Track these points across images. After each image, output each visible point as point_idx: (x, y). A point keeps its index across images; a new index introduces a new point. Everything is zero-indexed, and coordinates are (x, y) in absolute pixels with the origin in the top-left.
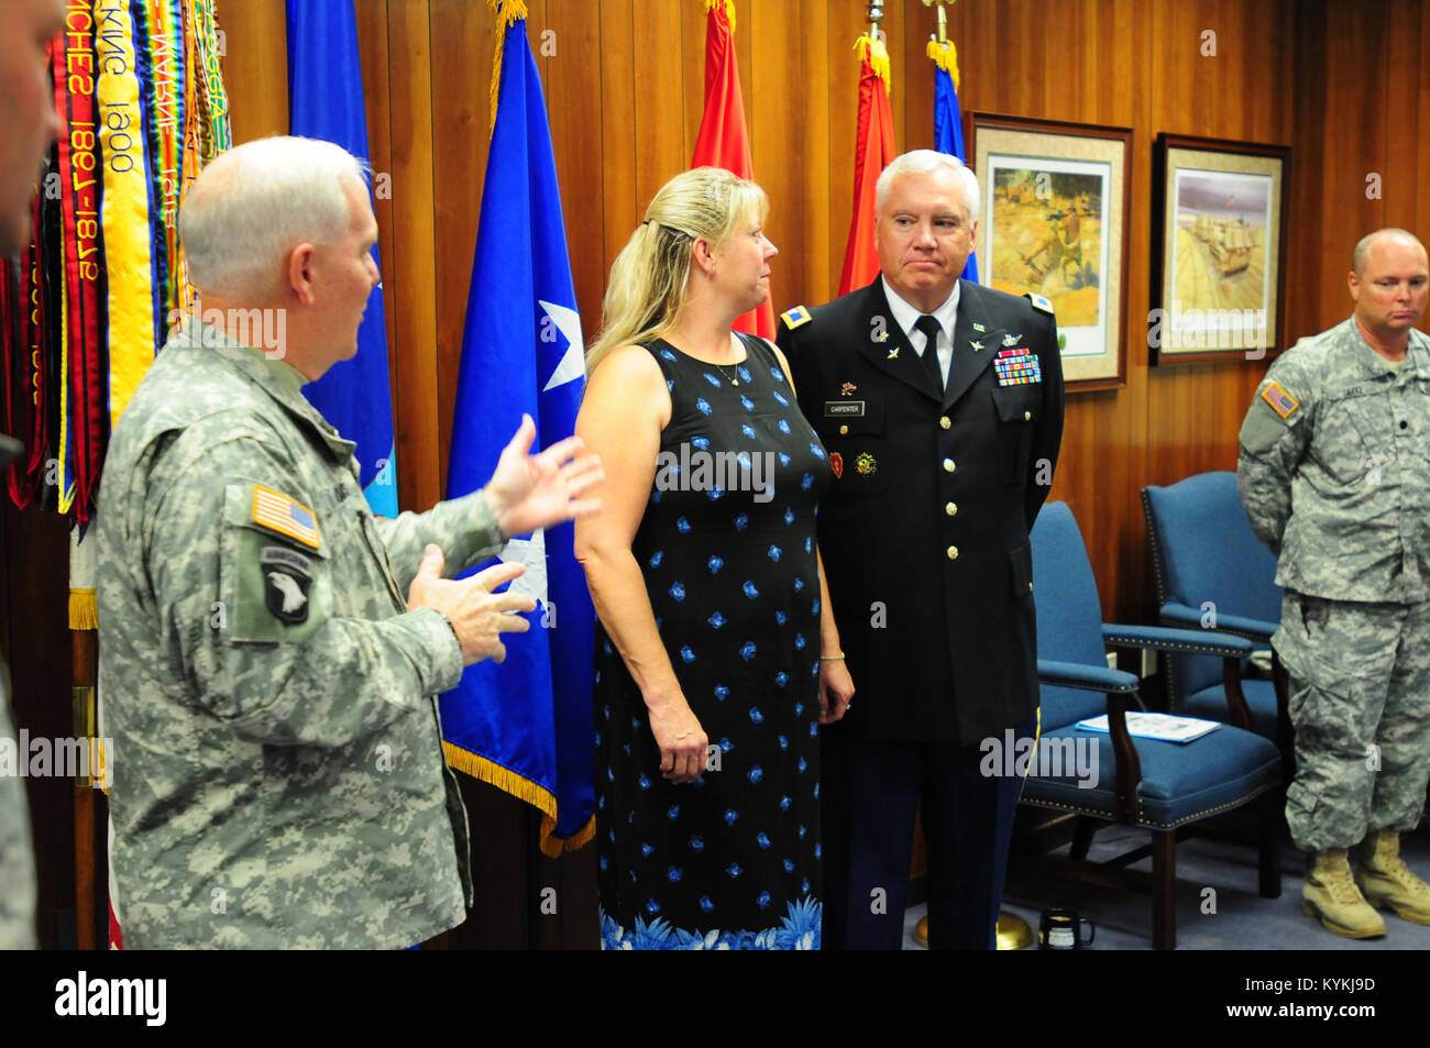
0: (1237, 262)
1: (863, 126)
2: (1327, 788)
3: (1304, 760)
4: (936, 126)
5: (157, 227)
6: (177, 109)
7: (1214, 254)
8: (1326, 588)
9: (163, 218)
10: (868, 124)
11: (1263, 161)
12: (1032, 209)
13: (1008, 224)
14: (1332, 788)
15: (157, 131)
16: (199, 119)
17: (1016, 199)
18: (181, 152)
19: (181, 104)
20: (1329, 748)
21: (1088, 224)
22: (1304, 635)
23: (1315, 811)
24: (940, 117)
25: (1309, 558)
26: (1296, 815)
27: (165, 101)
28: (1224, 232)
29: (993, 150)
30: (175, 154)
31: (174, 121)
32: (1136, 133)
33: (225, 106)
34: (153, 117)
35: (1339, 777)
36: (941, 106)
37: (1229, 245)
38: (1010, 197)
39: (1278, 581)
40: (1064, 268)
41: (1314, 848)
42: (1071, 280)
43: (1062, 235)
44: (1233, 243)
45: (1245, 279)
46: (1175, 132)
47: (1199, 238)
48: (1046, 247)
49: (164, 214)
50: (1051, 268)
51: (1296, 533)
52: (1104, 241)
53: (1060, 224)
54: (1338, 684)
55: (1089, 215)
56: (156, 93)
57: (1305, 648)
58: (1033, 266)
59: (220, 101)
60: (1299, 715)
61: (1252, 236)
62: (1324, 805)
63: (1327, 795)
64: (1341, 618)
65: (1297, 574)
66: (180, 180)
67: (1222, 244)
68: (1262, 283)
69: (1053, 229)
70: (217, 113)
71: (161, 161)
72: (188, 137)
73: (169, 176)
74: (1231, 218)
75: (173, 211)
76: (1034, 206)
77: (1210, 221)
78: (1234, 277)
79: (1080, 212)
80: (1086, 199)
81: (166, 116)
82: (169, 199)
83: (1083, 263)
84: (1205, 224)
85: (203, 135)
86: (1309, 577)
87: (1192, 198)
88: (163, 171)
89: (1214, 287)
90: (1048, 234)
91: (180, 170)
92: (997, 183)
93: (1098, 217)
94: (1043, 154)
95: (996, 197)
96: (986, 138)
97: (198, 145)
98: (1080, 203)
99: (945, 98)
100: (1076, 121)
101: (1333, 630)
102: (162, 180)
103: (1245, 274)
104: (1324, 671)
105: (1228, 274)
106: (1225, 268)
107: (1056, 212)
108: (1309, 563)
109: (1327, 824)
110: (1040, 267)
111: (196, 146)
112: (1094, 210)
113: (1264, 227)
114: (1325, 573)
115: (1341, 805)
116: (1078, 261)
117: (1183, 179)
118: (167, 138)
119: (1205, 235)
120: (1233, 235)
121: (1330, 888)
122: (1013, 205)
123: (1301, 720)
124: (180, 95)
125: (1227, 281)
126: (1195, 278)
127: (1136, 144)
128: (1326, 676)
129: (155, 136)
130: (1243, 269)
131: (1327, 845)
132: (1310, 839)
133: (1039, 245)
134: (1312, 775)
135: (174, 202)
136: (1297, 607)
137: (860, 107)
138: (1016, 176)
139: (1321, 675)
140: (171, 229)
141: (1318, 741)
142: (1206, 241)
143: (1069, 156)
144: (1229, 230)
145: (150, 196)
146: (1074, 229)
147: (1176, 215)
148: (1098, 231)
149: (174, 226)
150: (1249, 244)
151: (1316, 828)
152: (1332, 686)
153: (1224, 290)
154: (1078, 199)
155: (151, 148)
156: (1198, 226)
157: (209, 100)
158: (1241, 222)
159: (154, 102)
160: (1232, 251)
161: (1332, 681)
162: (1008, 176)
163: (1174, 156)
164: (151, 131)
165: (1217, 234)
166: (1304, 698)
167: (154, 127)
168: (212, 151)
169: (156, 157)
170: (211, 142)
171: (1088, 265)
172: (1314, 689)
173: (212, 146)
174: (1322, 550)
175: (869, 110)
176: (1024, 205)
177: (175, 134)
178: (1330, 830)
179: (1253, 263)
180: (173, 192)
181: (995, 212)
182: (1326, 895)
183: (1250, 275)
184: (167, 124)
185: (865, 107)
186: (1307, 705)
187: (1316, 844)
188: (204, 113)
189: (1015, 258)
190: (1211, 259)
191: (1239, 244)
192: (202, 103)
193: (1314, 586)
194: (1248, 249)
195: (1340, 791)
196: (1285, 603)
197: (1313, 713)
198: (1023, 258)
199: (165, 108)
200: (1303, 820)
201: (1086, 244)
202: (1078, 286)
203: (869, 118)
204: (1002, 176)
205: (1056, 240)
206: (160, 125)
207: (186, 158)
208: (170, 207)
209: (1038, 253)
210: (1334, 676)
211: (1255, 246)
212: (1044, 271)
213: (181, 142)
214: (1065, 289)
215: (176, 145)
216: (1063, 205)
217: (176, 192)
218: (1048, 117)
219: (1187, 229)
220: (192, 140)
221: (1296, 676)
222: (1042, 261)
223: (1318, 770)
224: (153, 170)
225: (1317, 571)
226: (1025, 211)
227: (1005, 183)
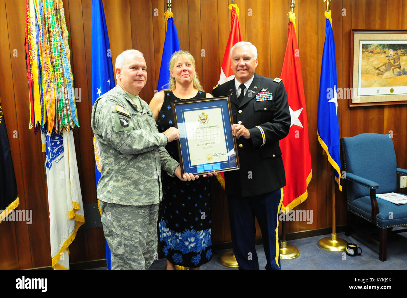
12: (378, 54)
13: (369, 59)
17: (372, 52)
29: (362, 39)
38: (369, 51)
40: (393, 70)
42: (396, 73)
43: (392, 61)
48: (385, 65)
50: (387, 70)
53: (391, 58)
55: (404, 55)
58: (379, 70)
69: (388, 60)
76: (379, 54)
79: (400, 54)
80: (403, 51)
83: (402, 68)
90: (385, 61)
92: (363, 48)
94: (383, 39)
95: (363, 52)
96: (357, 37)
98: (400, 52)
107: (389, 55)
110: (382, 70)
116: (399, 68)
122: (370, 54)
133: (381, 64)
138: (372, 46)
162: (368, 46)
171: (404, 69)
176: (375, 53)
181: (362, 56)
189: (371, 68)
198: (375, 68)
201: (403, 63)
202: (398, 75)
204: (365, 46)
205: (389, 63)
209: (381, 66)
214: (394, 76)
216: (392, 53)
218: (388, 29)
222: (382, 68)
226: (376, 55)
227: (367, 48)
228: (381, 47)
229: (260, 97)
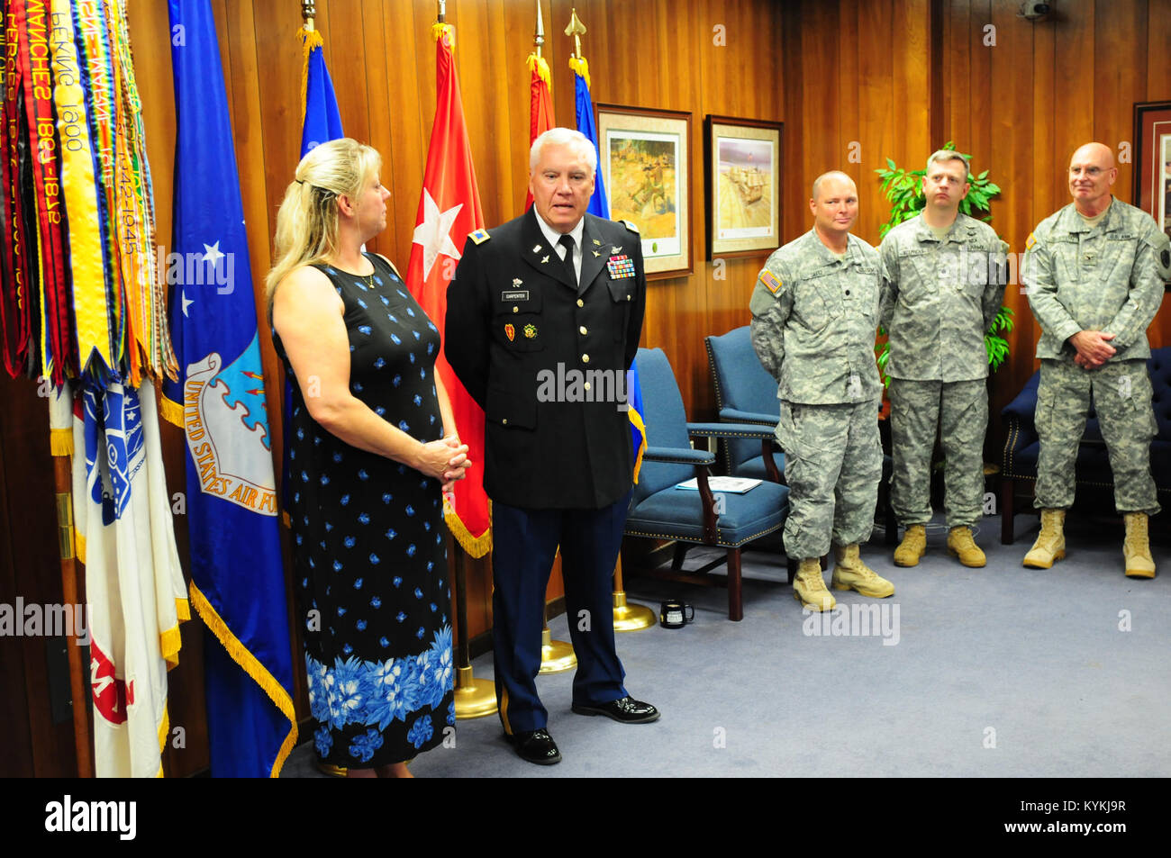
0: (755, 195)
1: (535, 112)
2: (805, 521)
3: (793, 505)
4: (577, 112)
5: (100, 187)
6: (110, 108)
7: (742, 190)
8: (807, 397)
9: (103, 181)
10: (538, 111)
11: (768, 131)
12: (634, 164)
14: (807, 521)
15: (96, 123)
16: (124, 114)
17: (624, 158)
18: (114, 137)
19: (113, 105)
20: (807, 496)
21: (667, 173)
22: (793, 426)
23: (797, 536)
24: (579, 106)
25: (796, 380)
26: (788, 537)
27: (101, 102)
28: (747, 176)
29: (609, 127)
30: (110, 138)
31: (108, 116)
32: (693, 115)
33: (140, 105)
34: (93, 114)
35: (811, 514)
36: (579, 99)
37: (750, 185)
38: (621, 157)
39: (780, 396)
40: (655, 202)
41: (797, 558)
42: (659, 208)
43: (652, 180)
44: (752, 183)
45: (760, 205)
46: (716, 114)
47: (732, 180)
48: (643, 188)
49: (104, 178)
50: (646, 200)
51: (788, 366)
52: (677, 183)
53: (651, 173)
54: (813, 456)
55: (668, 167)
56: (94, 97)
57: (793, 434)
58: (636, 201)
59: (136, 103)
60: (790, 476)
61: (763, 178)
62: (802, 532)
63: (804, 526)
64: (814, 415)
65: (789, 391)
66: (115, 155)
67: (746, 184)
68: (770, 208)
69: (647, 176)
70: (136, 108)
71: (100, 143)
72: (119, 126)
73: (106, 152)
74: (750, 167)
75: (111, 176)
76: (634, 162)
77: (738, 168)
78: (753, 205)
79: (662, 165)
80: (666, 157)
81: (102, 113)
82: (107, 168)
83: (665, 197)
84: (735, 172)
85: (128, 125)
86: (796, 392)
87: (728, 156)
88: (102, 149)
89: (742, 211)
90: (644, 180)
91: (114, 149)
92: (612, 147)
93: (673, 168)
94: (639, 129)
95: (612, 157)
96: (606, 120)
97: (125, 131)
98: (662, 159)
99: (582, 94)
100: (658, 108)
101: (809, 423)
102: (101, 155)
103: (759, 202)
104: (805, 448)
105: (750, 203)
106: (748, 199)
107: (648, 166)
108: (796, 383)
109: (804, 543)
110: (640, 201)
111: (123, 133)
112: (670, 164)
113: (770, 173)
114: (806, 389)
115: (812, 532)
116: (662, 196)
117: (723, 144)
118: (104, 128)
119: (736, 178)
120: (752, 178)
121: (806, 582)
122: (622, 162)
123: (791, 479)
124: (112, 99)
125: (749, 207)
126: (732, 206)
127: (694, 122)
128: (806, 451)
129: (95, 126)
130: (759, 199)
131: (804, 556)
132: (795, 552)
133: (639, 187)
134: (797, 514)
135: (111, 170)
136: (789, 409)
137: (532, 100)
138: (624, 143)
139: (803, 451)
140: (110, 188)
141: (802, 493)
142: (737, 182)
143: (655, 130)
144: (749, 175)
145: (94, 167)
146: (658, 177)
147: (719, 166)
148: (673, 178)
149: (112, 186)
150: (762, 184)
151: (799, 546)
152: (810, 457)
153: (748, 212)
154: (661, 157)
155: (93, 135)
156: (731, 172)
157: (130, 101)
158: (756, 170)
159: (93, 104)
160: (752, 188)
161: (810, 454)
162: (619, 143)
163: (716, 129)
164: (92, 123)
165: (743, 178)
166: (794, 465)
167: (94, 120)
168: (134, 136)
169: (96, 140)
170: (133, 129)
171: (668, 198)
172: (799, 460)
173: (134, 133)
174: (803, 375)
175: (538, 102)
176: (629, 162)
177: (110, 125)
178: (806, 547)
179: (764, 195)
180: (110, 163)
181: (612, 167)
182: (804, 585)
183: (763, 202)
184: (104, 117)
185: (535, 101)
186: (795, 470)
187: (798, 555)
188: (128, 110)
189: (626, 195)
190: (740, 193)
191: (756, 184)
192: (126, 103)
193: (800, 397)
194: (761, 186)
195: (811, 523)
196: (782, 406)
197: (798, 475)
198: (630, 195)
199: (102, 107)
200: (792, 540)
201: (667, 186)
202: (662, 213)
203: (538, 107)
204: (615, 143)
205: (649, 184)
206: (99, 119)
207: (118, 140)
208: (108, 173)
209: (639, 192)
210: (811, 451)
211: (765, 185)
212: (643, 203)
213: (113, 130)
214: (656, 214)
215: (110, 132)
216: (651, 161)
217: (112, 163)
218: (641, 106)
219: (725, 175)
220: (120, 128)
221: (789, 453)
222: (640, 196)
223: (800, 510)
224: (95, 150)
225: (801, 388)
226: (631, 165)
227: (617, 146)
228: (636, 147)
229: (616, 268)
